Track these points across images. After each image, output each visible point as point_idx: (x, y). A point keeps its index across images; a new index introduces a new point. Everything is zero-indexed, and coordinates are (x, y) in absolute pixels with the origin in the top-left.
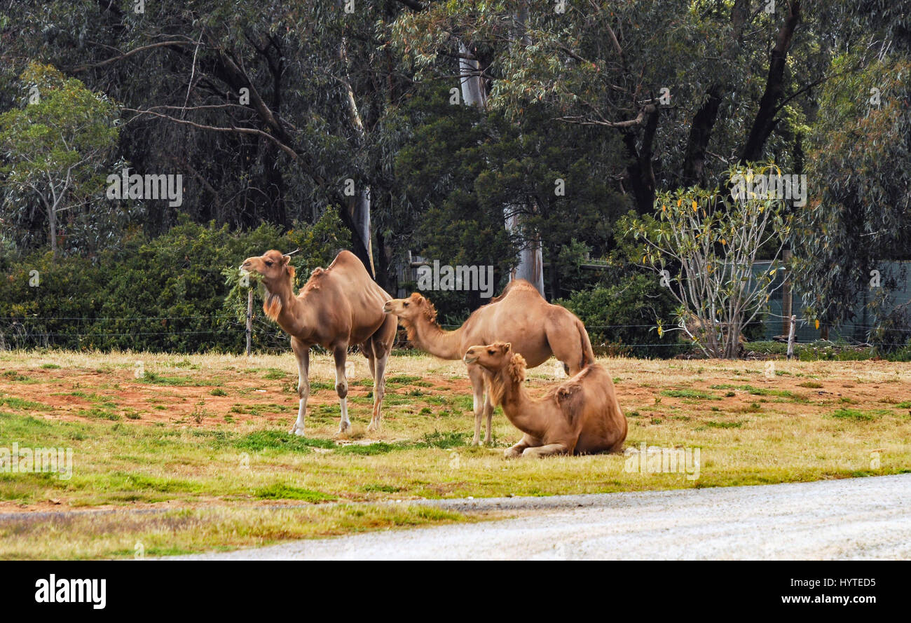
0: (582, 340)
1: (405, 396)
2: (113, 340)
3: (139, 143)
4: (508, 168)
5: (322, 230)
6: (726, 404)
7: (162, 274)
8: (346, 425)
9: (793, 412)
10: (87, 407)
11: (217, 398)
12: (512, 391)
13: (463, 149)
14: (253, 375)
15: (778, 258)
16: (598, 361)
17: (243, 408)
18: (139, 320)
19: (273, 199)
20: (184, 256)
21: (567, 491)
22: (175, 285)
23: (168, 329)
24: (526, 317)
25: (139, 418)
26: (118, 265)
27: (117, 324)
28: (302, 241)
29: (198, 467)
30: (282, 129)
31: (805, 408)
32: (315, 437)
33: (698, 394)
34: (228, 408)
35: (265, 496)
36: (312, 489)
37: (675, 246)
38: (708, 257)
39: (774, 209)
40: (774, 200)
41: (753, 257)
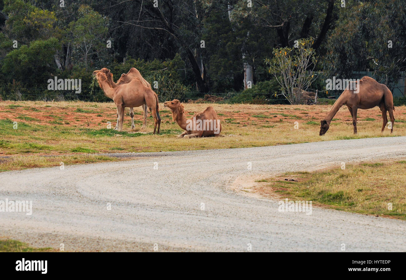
5: (175, 61)
6: (272, 120)
10: (52, 120)
11: (99, 117)
12: (180, 116)
13: (222, 35)
17: (106, 121)
24: (138, 90)
25: (69, 124)
28: (168, 65)
31: (299, 121)
33: (264, 116)
34: (101, 121)
35: (74, 151)
36: (92, 149)
37: (280, 67)
38: (290, 70)
39: (312, 54)
40: (312, 51)
41: (305, 70)
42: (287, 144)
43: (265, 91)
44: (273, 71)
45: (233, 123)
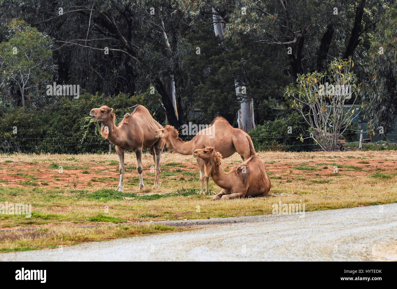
0: (250, 144)
1: (173, 172)
2: (52, 148)
3: (66, 57)
4: (234, 65)
5: (148, 95)
6: (323, 172)
7: (74, 117)
8: (142, 186)
9: (354, 175)
10: (23, 180)
11: (85, 175)
12: (216, 169)
13: (213, 57)
14: (103, 164)
15: (355, 103)
16: (256, 154)
17: (97, 179)
18: (64, 138)
19: (129, 81)
20: (84, 109)
21: (236, 215)
22: (80, 122)
23: (77, 142)
24: (223, 134)
25: (47, 185)
26: (54, 113)
27: (54, 141)
28: (139, 100)
29: (63, 207)
30: (132, 49)
31: (360, 173)
32: (127, 192)
33: (310, 168)
34: (90, 179)
35: (93, 221)
36: (116, 217)
37: (307, 99)
38: (322, 104)
39: (352, 81)
40: (352, 77)
41: (343, 103)
42: (372, 204)
43: (276, 134)
44: (297, 106)
45: (272, 178)
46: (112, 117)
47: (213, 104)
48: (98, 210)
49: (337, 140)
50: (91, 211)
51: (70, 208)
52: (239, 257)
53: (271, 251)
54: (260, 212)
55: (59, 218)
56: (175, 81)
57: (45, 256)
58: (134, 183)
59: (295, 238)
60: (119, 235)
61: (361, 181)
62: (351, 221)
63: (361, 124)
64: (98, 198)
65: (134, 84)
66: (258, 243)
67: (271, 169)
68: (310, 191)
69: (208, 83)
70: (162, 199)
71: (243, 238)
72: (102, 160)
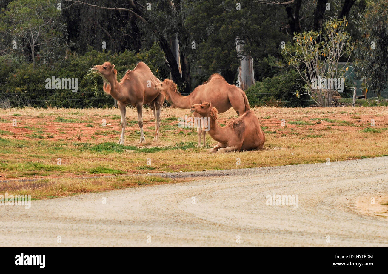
0: (245, 100)
1: (173, 126)
2: (60, 102)
3: (75, 16)
4: (234, 24)
5: (152, 53)
6: (316, 127)
8: (143, 139)
9: (346, 129)
10: (30, 133)
11: (89, 128)
12: (212, 124)
13: (214, 16)
14: (106, 118)
15: (349, 61)
17: (100, 132)
19: (135, 39)
21: (231, 167)
23: (85, 97)
24: (219, 90)
25: (53, 138)
26: (62, 69)
27: (62, 95)
28: (143, 57)
29: (66, 159)
30: (138, 8)
31: (351, 128)
32: (129, 145)
33: (304, 123)
34: (93, 132)
35: (94, 172)
36: (116, 169)
37: (303, 57)
38: (317, 62)
39: (346, 40)
40: (347, 36)
41: (338, 61)
42: (361, 158)
43: (274, 90)
44: (294, 64)
45: (267, 132)
46: (114, 73)
47: (215, 61)
48: (99, 162)
49: (331, 96)
50: (92, 163)
51: (73, 160)
52: (226, 208)
53: (258, 202)
54: (254, 165)
55: (61, 169)
56: (179, 39)
57: (42, 206)
58: (135, 137)
59: (283, 190)
60: (115, 186)
61: (352, 135)
62: (339, 174)
63: (357, 81)
64: (100, 151)
65: (139, 42)
66: (247, 195)
67: (267, 124)
68: (303, 145)
69: (210, 41)
70: (161, 152)
71: (233, 189)
72: (106, 114)
